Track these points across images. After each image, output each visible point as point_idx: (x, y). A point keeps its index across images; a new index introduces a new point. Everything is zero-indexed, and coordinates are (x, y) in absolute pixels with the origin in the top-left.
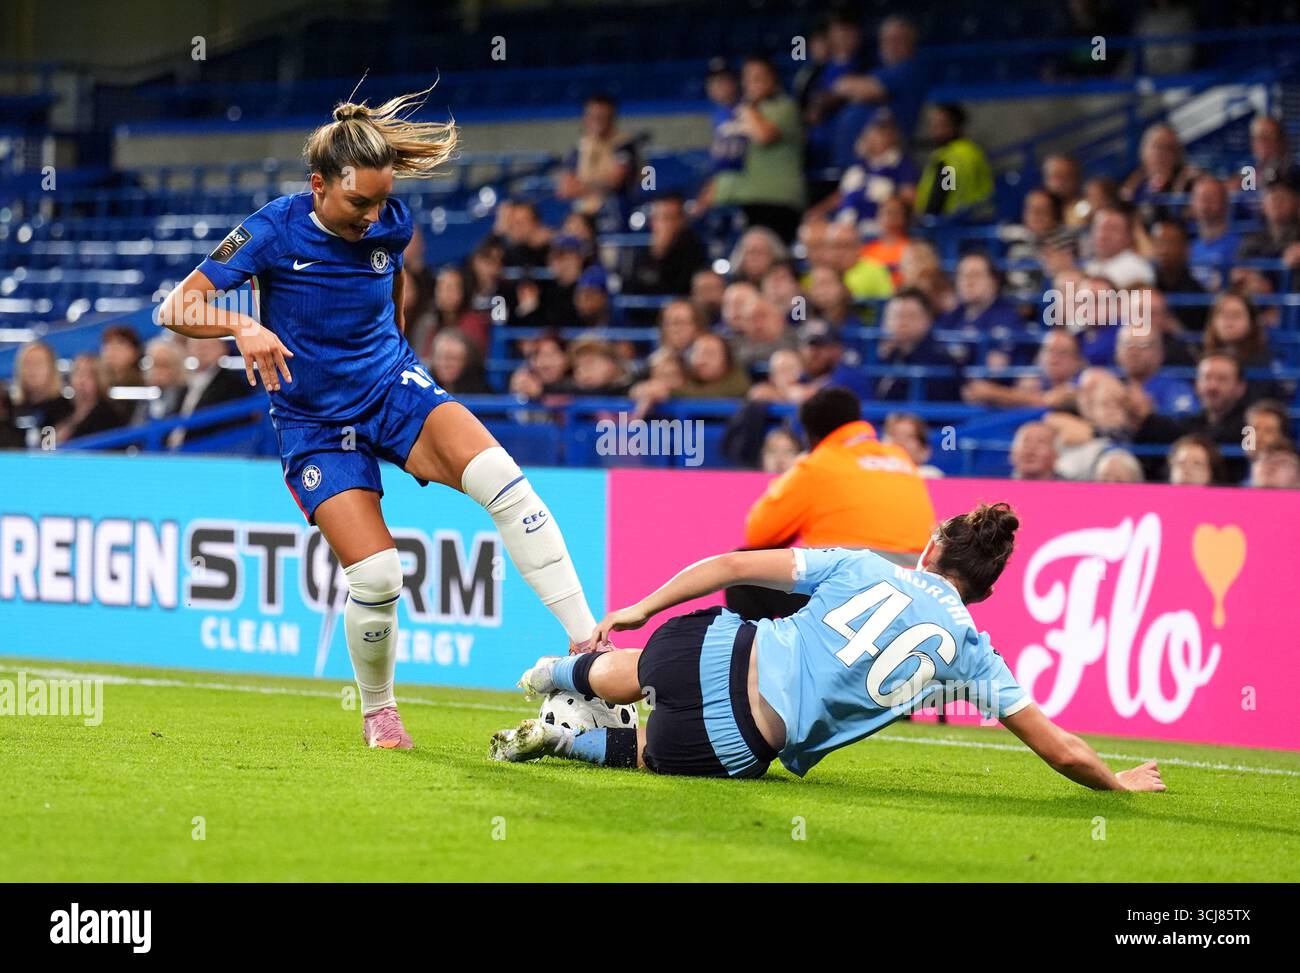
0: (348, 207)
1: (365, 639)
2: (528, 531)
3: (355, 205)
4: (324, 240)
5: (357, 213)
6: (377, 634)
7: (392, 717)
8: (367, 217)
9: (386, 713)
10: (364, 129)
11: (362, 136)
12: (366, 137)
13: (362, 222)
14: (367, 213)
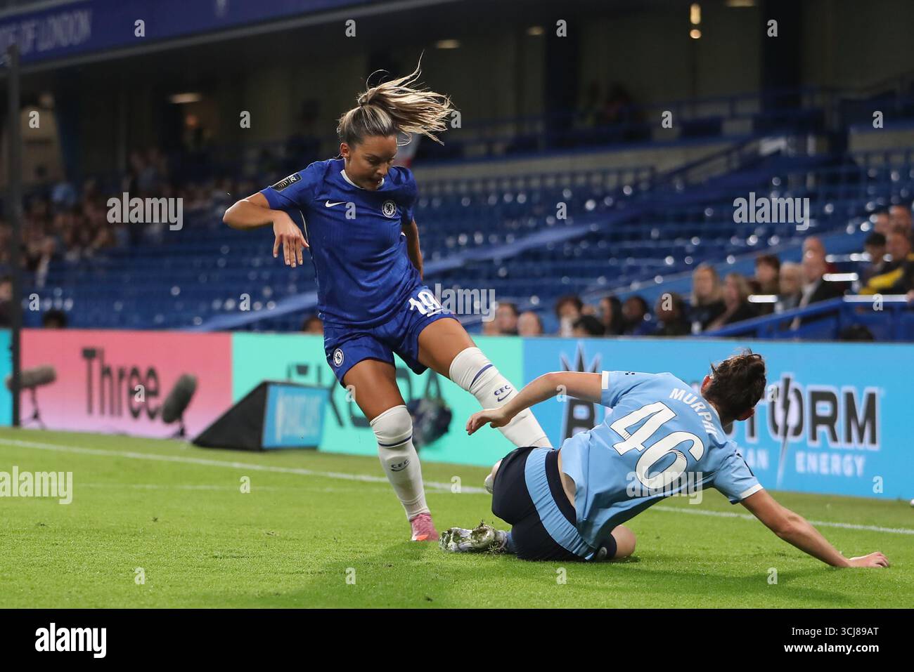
0: (365, 164)
1: (393, 470)
2: (499, 400)
3: (371, 163)
4: (350, 189)
5: (373, 169)
6: (400, 465)
7: (425, 520)
8: (379, 171)
9: (421, 518)
10: (375, 110)
11: (375, 116)
12: (378, 116)
13: (376, 175)
14: (379, 169)
